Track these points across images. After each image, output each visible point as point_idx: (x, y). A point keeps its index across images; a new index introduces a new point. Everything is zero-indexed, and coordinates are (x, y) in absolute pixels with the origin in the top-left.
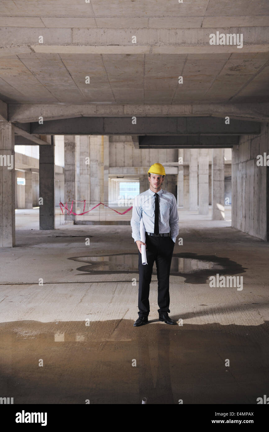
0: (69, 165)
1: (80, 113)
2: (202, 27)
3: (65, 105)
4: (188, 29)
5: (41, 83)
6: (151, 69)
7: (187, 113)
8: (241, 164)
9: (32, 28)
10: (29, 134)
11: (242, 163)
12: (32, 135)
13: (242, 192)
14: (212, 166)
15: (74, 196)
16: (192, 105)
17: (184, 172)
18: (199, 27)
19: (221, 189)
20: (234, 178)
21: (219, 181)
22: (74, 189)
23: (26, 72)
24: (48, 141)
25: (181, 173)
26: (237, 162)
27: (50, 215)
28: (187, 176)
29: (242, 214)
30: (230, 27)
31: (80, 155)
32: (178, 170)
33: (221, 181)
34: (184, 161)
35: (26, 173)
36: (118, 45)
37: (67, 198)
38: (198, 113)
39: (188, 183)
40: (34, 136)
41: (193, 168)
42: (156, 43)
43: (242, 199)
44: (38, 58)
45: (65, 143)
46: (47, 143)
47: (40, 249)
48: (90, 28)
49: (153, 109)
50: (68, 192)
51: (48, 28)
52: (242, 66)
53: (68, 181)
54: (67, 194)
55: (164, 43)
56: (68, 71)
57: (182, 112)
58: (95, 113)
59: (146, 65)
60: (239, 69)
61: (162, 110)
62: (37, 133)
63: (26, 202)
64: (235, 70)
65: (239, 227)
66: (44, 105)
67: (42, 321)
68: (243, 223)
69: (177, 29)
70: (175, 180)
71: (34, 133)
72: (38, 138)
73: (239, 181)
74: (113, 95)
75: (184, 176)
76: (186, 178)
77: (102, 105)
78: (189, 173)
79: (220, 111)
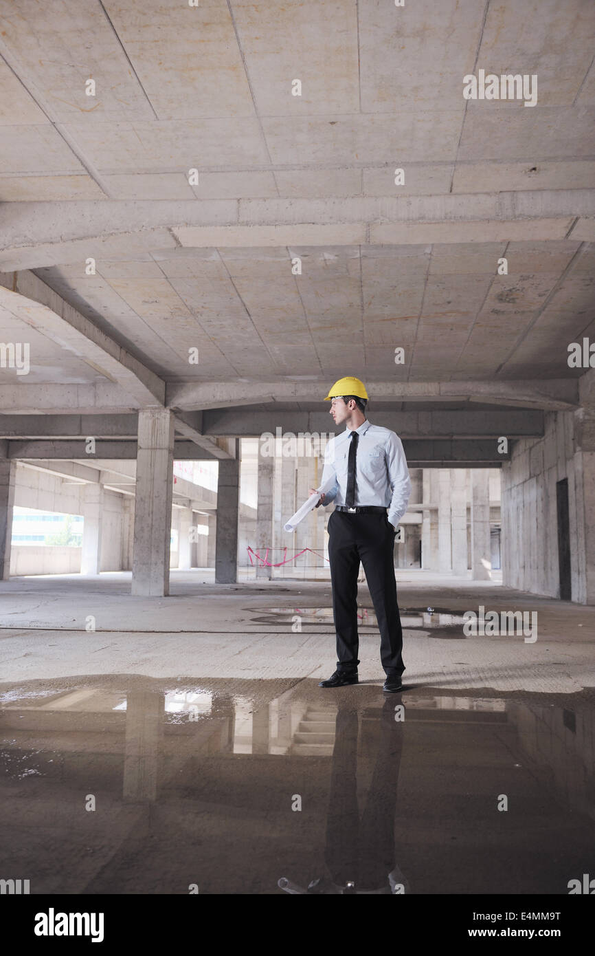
0: (264, 496)
1: (270, 395)
2: (453, 191)
3: (248, 383)
4: (428, 196)
5: (207, 334)
6: (373, 297)
7: (432, 395)
8: (515, 488)
9: (176, 200)
10: (200, 436)
11: (517, 486)
12: (205, 437)
13: (518, 530)
14: (472, 510)
15: (270, 541)
16: (439, 383)
17: (431, 520)
18: (447, 191)
19: (485, 534)
20: (505, 512)
21: (482, 522)
22: (270, 532)
23: (180, 309)
24: (230, 452)
25: (427, 521)
26: (509, 487)
27: (231, 562)
28: (434, 524)
29: (519, 562)
30: (499, 191)
31: (282, 488)
32: (423, 518)
33: (486, 522)
34: (430, 502)
35: (209, 517)
36: (313, 223)
37: (260, 544)
38: (449, 394)
39: (437, 534)
40: (207, 439)
41: (444, 512)
42: (376, 219)
43: (518, 540)
44: (194, 276)
45: (259, 466)
46: (229, 455)
47: (203, 599)
48: (268, 198)
49: (380, 389)
50: (261, 535)
51: (201, 200)
52: (519, 290)
53: (262, 520)
54: (260, 538)
55: (389, 218)
56: (245, 305)
57: (425, 393)
58: (292, 395)
59: (364, 289)
60: (513, 299)
61: (393, 390)
62: (212, 434)
63: (208, 558)
64: (508, 300)
65: (514, 585)
66: (217, 383)
67: (154, 676)
68: (522, 576)
69: (410, 196)
70: (418, 532)
71: (207, 434)
72: (214, 444)
73: (513, 514)
74: (317, 360)
75: (431, 524)
76: (434, 527)
77: (304, 382)
78: (438, 520)
79: (482, 391)
